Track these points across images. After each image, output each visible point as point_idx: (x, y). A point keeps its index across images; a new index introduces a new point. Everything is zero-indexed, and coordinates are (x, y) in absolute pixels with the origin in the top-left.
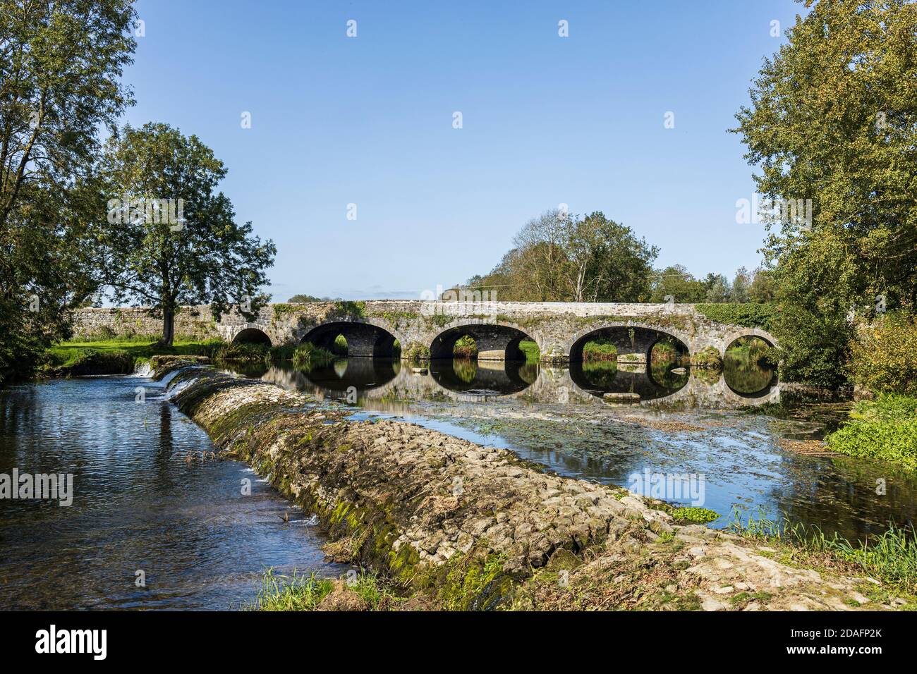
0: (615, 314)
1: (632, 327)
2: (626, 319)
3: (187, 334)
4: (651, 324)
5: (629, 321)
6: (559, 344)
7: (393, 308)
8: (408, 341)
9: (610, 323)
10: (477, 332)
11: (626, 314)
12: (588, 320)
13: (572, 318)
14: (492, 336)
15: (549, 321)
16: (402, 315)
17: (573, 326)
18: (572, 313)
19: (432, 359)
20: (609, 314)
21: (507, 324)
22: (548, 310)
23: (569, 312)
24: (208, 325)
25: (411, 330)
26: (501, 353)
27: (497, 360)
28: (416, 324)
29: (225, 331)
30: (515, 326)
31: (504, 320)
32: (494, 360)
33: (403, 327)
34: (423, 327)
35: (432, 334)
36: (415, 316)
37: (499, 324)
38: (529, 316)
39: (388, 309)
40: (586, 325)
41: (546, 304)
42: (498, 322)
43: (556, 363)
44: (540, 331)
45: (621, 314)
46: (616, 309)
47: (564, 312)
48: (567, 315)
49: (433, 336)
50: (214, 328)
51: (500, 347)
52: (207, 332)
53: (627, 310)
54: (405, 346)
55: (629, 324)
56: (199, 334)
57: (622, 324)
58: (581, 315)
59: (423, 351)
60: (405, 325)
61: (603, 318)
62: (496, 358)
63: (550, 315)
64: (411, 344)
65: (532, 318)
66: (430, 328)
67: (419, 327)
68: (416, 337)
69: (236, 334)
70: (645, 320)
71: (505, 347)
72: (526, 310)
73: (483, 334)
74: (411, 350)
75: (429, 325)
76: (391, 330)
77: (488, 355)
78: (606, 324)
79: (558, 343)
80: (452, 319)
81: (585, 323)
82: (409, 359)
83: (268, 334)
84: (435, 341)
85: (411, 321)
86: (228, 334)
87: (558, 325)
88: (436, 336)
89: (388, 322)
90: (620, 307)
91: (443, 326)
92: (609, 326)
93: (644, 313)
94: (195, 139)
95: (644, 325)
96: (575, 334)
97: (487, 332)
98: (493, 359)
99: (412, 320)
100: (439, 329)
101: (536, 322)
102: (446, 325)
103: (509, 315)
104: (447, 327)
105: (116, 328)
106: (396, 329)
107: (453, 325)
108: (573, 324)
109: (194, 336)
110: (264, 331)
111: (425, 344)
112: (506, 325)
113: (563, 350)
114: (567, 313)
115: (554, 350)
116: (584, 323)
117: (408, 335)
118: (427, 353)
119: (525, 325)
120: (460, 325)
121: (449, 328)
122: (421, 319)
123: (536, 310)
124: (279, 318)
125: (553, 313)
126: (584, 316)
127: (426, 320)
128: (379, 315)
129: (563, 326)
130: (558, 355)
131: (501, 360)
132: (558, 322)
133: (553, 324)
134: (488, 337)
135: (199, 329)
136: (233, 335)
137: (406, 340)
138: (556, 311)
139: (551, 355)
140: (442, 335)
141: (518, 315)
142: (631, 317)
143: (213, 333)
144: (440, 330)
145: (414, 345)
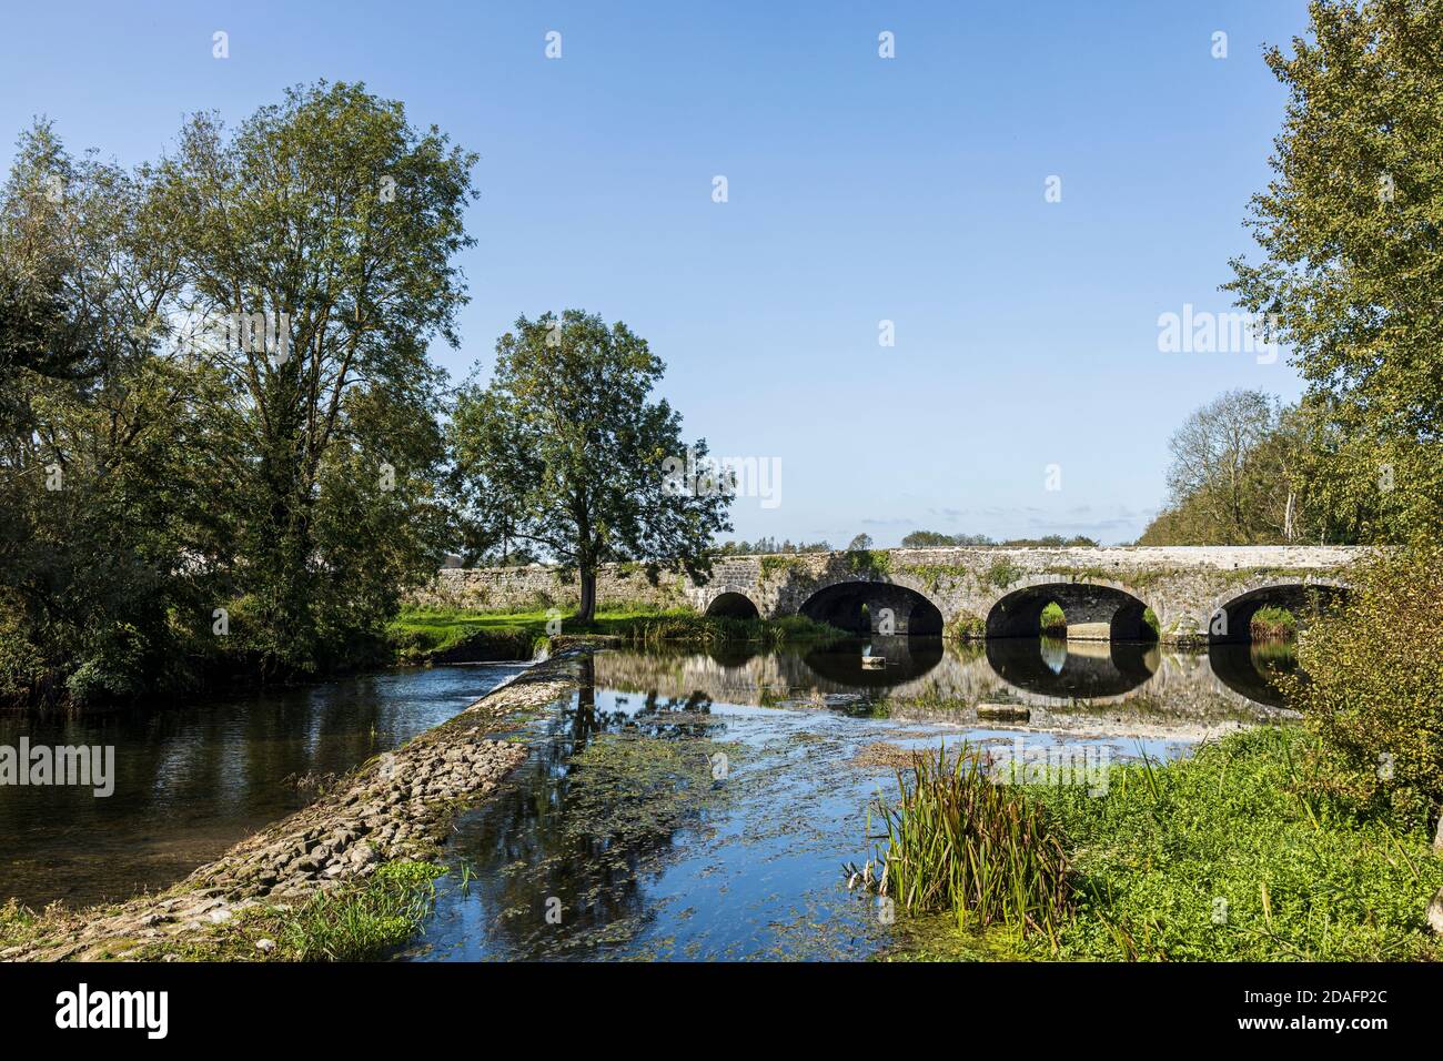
0: (1283, 565)
1: (1313, 586)
2: (1304, 572)
3: (647, 601)
4: (1347, 580)
5: (1309, 576)
6: (1191, 615)
7: (930, 559)
8: (954, 610)
9: (1275, 580)
10: (1065, 595)
11: (1302, 565)
12: (1238, 574)
13: (1210, 572)
14: (1089, 602)
15: (1173, 577)
16: (943, 569)
17: (1213, 584)
18: (1210, 563)
19: (989, 638)
20: (1274, 565)
21: (1106, 583)
22: (1171, 559)
23: (1206, 562)
24: (674, 588)
25: (957, 593)
26: (1102, 628)
27: (1098, 640)
28: (965, 584)
29: (696, 597)
30: (1118, 585)
31: (1100, 576)
32: (1093, 639)
33: (944, 589)
34: (976, 588)
35: (989, 599)
36: (962, 572)
37: (1093, 583)
38: (1140, 570)
39: (922, 561)
40: (1235, 584)
41: (1168, 550)
42: (1090, 579)
43: (1187, 645)
44: (1160, 594)
45: (1295, 565)
46: (1286, 557)
47: (1197, 562)
48: (1203, 568)
49: (991, 602)
50: (681, 593)
51: (1102, 619)
52: (672, 599)
53: (1305, 557)
54: (949, 618)
55: (1309, 580)
56: (661, 602)
57: (1296, 581)
58: (1225, 568)
59: (975, 627)
60: (948, 585)
61: (1264, 571)
62: (1096, 637)
63: (1174, 568)
64: (957, 615)
65: (1145, 573)
66: (986, 590)
67: (969, 588)
68: (965, 605)
69: (711, 601)
70: (1338, 573)
71: (1110, 619)
72: (1136, 561)
73: (1074, 599)
74: (957, 624)
75: (984, 585)
76: (929, 595)
77: (1082, 632)
78: (1269, 582)
79: (1188, 612)
80: (1019, 576)
81: (1233, 580)
82: (953, 638)
83: (754, 601)
84: (995, 611)
85: (957, 580)
86: (701, 601)
87: (1189, 584)
88: (995, 602)
89: (923, 581)
90: (1292, 553)
91: (1005, 586)
92: (1274, 584)
93: (1335, 563)
94: (621, 328)
95: (1335, 583)
96: (1217, 599)
97: (1081, 596)
98: (1090, 639)
99: (958, 577)
100: (1000, 591)
101: (1152, 579)
102: (1009, 585)
103: (1108, 568)
104: (1011, 588)
105: (555, 594)
106: (935, 592)
107: (1021, 584)
108: (1214, 582)
109: (656, 604)
110: (748, 596)
111: (979, 615)
112: (1103, 585)
113: (1197, 624)
114: (1202, 563)
115: (1181, 625)
116: (1231, 580)
117: (952, 602)
118: (982, 630)
119: (1134, 584)
120: (1032, 584)
121: (1014, 590)
122: (971, 577)
123: (1152, 559)
124: (768, 577)
125: (1180, 564)
126: (1232, 567)
127: (979, 578)
128: (910, 572)
129: (1197, 586)
130: (1188, 632)
131: (1104, 640)
132: (1187, 579)
133: (1180, 582)
134: (1082, 604)
135: (662, 593)
136: (706, 602)
137: (950, 610)
138: (1184, 561)
139: (1176, 633)
140: (1004, 600)
141: (1122, 568)
142: (1311, 569)
143: (679, 600)
144: (1001, 594)
145: (961, 617)
